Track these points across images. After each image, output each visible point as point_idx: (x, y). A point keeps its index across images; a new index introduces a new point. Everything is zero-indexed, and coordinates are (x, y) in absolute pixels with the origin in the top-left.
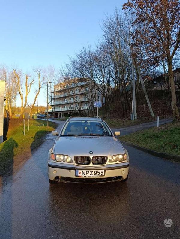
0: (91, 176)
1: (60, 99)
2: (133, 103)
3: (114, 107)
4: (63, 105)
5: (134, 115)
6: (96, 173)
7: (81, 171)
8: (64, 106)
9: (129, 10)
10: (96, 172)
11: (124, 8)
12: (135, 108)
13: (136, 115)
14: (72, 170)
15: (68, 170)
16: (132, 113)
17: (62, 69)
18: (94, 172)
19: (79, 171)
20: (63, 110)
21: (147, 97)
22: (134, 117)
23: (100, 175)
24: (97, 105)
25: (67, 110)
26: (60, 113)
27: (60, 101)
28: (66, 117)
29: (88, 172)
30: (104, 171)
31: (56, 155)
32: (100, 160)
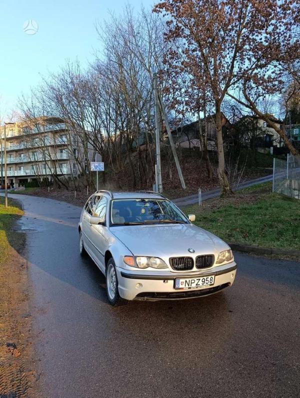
0: (197, 287)
1: (10, 154)
2: (158, 167)
3: (116, 172)
4: (18, 165)
5: (159, 185)
6: (204, 282)
7: (184, 280)
8: (20, 167)
9: (164, 16)
10: (203, 280)
11: (154, 11)
12: (160, 175)
13: (161, 187)
14: (169, 281)
15: (162, 281)
16: (155, 183)
17: (21, 98)
18: (201, 281)
19: (181, 280)
20: (16, 175)
21: (176, 159)
22: (159, 188)
23: (209, 283)
24: (96, 167)
25: (25, 174)
26: (12, 180)
27: (11, 157)
28: (26, 187)
29: (193, 281)
30: (213, 277)
31: (135, 257)
32: (205, 261)
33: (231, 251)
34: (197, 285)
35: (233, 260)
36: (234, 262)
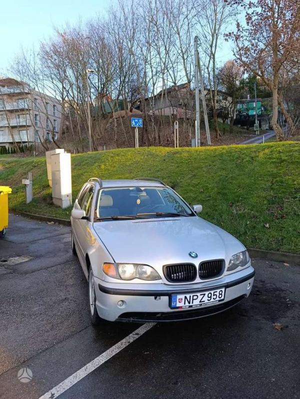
0: (201, 305)
5: (198, 139)
6: (211, 297)
7: (182, 296)
12: (199, 130)
14: (162, 297)
15: (153, 297)
18: (206, 296)
19: (179, 297)
23: (218, 299)
29: (195, 297)
30: (223, 290)
31: (117, 265)
32: (213, 269)
33: (247, 253)
34: (200, 302)
35: (249, 264)
36: (251, 267)
